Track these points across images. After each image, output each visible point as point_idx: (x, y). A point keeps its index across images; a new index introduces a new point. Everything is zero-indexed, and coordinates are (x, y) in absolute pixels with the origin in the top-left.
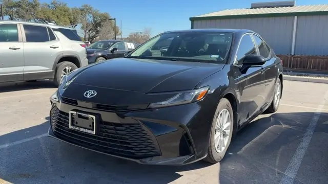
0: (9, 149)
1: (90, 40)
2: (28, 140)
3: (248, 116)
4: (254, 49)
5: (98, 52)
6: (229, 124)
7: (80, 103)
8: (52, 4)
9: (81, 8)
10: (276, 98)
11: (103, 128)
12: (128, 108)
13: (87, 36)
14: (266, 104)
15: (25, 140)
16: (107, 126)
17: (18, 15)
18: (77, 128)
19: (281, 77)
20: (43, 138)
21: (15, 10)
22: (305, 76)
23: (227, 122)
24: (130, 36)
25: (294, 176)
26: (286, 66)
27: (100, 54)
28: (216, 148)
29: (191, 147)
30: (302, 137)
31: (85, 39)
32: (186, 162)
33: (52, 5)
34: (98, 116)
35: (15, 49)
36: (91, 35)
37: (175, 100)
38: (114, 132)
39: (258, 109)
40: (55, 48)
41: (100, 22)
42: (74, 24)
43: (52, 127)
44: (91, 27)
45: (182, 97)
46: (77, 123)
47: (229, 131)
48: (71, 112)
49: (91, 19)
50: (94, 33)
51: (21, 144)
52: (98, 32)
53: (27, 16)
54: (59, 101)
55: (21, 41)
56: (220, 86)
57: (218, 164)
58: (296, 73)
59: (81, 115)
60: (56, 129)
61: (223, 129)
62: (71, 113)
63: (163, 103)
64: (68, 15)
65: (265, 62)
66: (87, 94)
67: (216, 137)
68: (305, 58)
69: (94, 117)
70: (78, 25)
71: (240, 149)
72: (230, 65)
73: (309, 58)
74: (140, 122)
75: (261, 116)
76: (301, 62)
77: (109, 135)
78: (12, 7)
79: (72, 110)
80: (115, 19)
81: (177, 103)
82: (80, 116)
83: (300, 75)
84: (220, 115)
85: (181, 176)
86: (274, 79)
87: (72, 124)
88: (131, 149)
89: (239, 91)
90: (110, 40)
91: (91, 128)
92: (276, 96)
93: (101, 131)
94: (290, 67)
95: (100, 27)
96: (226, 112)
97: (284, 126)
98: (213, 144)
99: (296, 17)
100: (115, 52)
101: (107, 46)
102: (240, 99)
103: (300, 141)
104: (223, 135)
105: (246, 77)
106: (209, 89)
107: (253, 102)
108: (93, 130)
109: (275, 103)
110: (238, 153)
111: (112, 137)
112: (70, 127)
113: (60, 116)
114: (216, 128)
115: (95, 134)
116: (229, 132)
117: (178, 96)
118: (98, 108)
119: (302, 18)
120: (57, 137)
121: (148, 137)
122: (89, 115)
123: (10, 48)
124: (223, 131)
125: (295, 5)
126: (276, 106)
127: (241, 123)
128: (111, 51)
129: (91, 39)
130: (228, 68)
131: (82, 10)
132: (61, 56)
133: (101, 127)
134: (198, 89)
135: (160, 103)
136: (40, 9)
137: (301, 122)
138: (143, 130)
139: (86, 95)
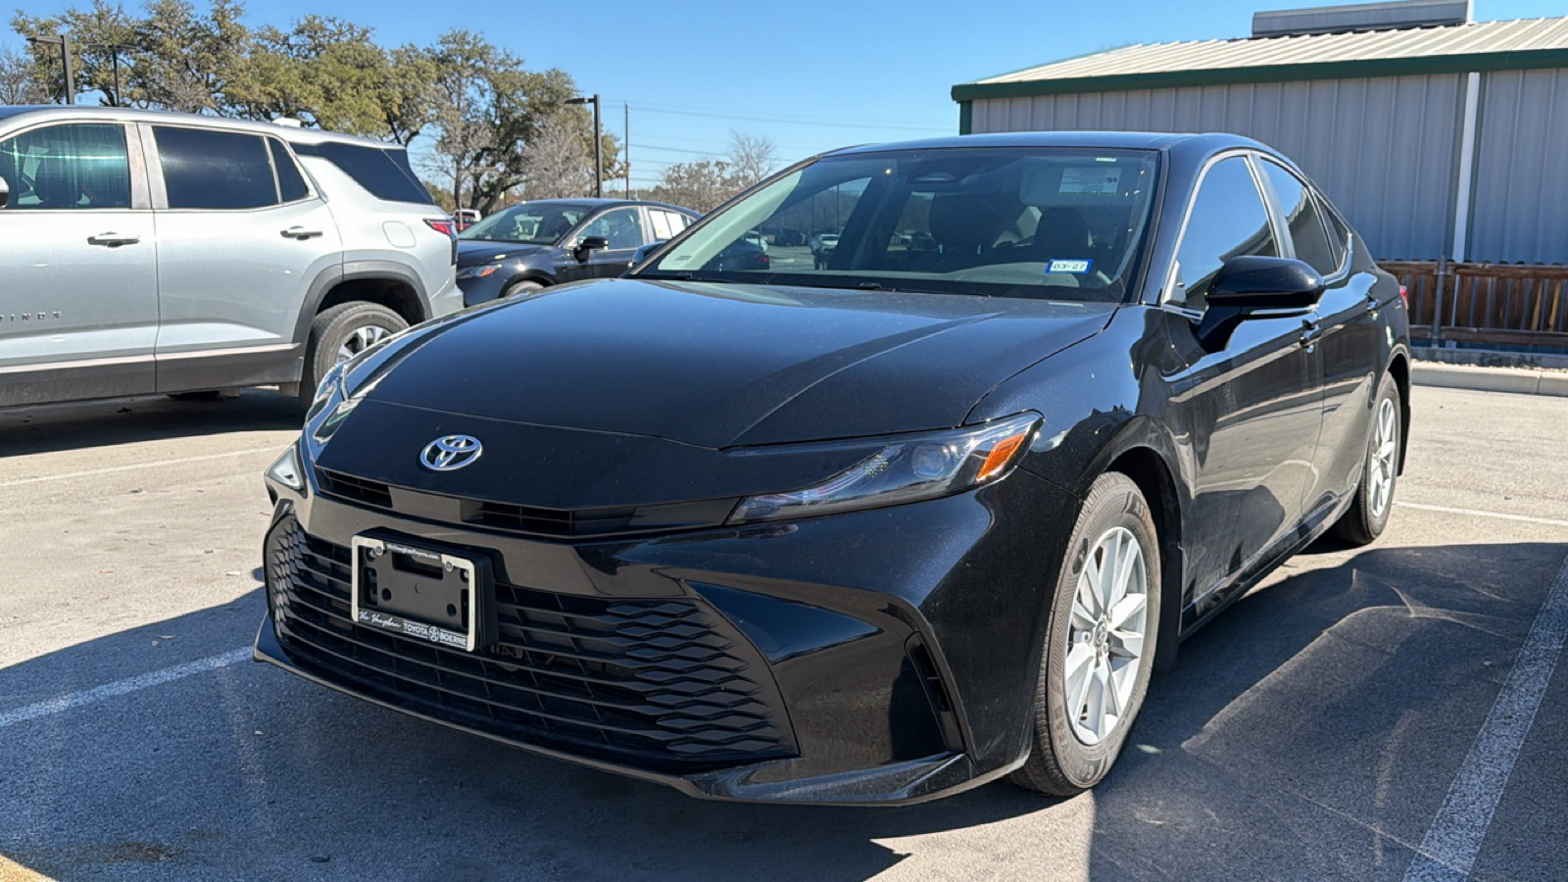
0: (72, 719)
1: (483, 201)
2: (166, 675)
3: (1235, 563)
4: (1266, 231)
5: (512, 255)
6: (1138, 600)
7: (402, 498)
8: (300, 32)
9: (438, 48)
10: (1376, 476)
11: (514, 620)
12: (634, 522)
13: (468, 184)
14: (1325, 502)
15: (150, 680)
16: (534, 612)
17: (143, 85)
18: (389, 623)
19: (1400, 370)
20: (237, 668)
21: (126, 61)
22: (1519, 364)
23: (1128, 591)
24: (669, 180)
25: (1469, 863)
26: (1429, 320)
27: (521, 268)
28: (1074, 719)
29: (946, 716)
30: (1508, 665)
31: (456, 197)
32: (919, 790)
33: (303, 39)
34: (489, 562)
35: (116, 244)
36: (485, 177)
37: (866, 482)
38: (565, 638)
39: (1287, 527)
40: (303, 237)
41: (527, 118)
42: (403, 126)
43: (272, 614)
44: (486, 138)
45: (900, 467)
46: (387, 594)
47: (1140, 635)
48: (358, 542)
49: (484, 103)
50: (501, 167)
51: (130, 696)
52: (516, 164)
53: (182, 92)
54: (302, 491)
55: (142, 207)
56: (1095, 412)
57: (1085, 799)
58: (1477, 353)
59: (408, 556)
60: (291, 624)
61: (1111, 627)
62: (360, 548)
63: (807, 496)
64: (376, 86)
65: (1320, 290)
66: (436, 451)
67: (1072, 664)
68: (1521, 278)
69: (468, 565)
70: (425, 130)
71: (1196, 727)
72: (1144, 307)
73: (1537, 277)
74: (693, 593)
75: (1300, 564)
76: (1500, 295)
77: (543, 657)
78: (114, 51)
79: (365, 534)
80: (594, 100)
81: (875, 496)
82: (402, 563)
83: (1499, 363)
84: (1091, 555)
85: (900, 858)
86: (1367, 381)
87: (366, 602)
88: (650, 722)
89: (1191, 439)
90: (572, 199)
91: (457, 619)
92: (1375, 464)
93: (504, 637)
94: (1445, 321)
95: (527, 140)
96: (1125, 540)
97: (1415, 612)
98: (1057, 701)
99: (1474, 78)
100: (594, 257)
101: (555, 227)
102: (1193, 479)
103: (1497, 688)
104: (1111, 656)
105: (1225, 367)
106: (1036, 426)
107: (1261, 489)
108: (463, 629)
109: (1371, 497)
110: (1184, 745)
111: (558, 664)
112: (356, 614)
113: (309, 560)
114: (1072, 619)
115: (476, 651)
116: (1139, 642)
117: (880, 461)
118: (487, 520)
119: (1505, 82)
120: (299, 663)
121: (731, 664)
122: (446, 558)
123: (92, 241)
124: (1111, 638)
125: (1470, 19)
126: (1376, 513)
127: (1199, 597)
128: (576, 252)
129: (485, 197)
130: (1132, 324)
131: (442, 61)
132: (335, 275)
133: (502, 617)
134: (980, 425)
135: (793, 497)
136: (247, 56)
137: (1503, 593)
138: (708, 631)
139: (432, 458)
